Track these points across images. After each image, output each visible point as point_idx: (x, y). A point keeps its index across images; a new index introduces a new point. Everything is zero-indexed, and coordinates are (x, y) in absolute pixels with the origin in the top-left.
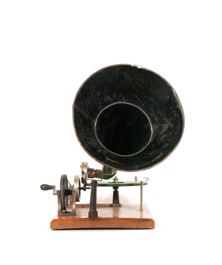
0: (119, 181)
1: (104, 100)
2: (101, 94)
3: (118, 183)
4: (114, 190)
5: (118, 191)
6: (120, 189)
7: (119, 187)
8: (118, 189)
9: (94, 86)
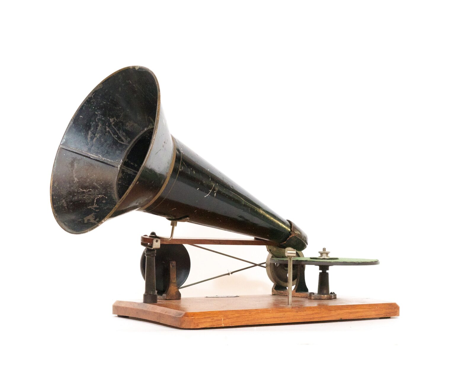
0: (331, 256)
1: (127, 128)
2: (116, 120)
3: (328, 259)
4: (321, 271)
5: (327, 274)
6: (332, 271)
7: (330, 267)
8: (328, 269)
9: (98, 112)
